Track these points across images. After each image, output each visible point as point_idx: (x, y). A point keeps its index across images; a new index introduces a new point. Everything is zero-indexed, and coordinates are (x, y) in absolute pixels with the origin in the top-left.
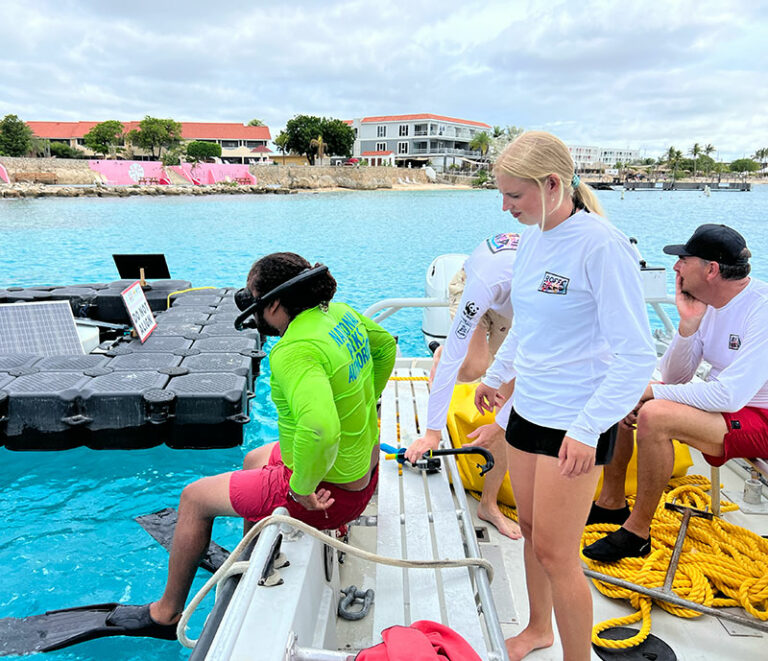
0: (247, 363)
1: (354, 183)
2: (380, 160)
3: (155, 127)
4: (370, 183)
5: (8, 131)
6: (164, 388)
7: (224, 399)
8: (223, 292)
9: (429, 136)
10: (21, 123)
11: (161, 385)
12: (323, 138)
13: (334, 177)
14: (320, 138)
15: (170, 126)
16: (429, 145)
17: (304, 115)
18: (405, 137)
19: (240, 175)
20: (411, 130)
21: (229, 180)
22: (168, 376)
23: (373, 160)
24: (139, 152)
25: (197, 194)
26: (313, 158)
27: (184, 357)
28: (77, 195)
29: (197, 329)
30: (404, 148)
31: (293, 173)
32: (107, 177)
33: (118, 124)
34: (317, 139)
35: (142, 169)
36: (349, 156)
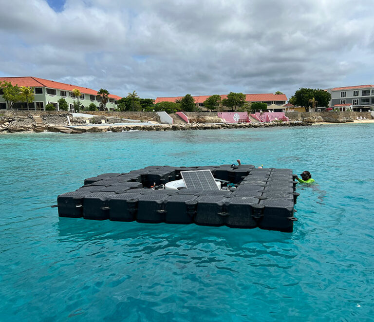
0: (292, 197)
1: (334, 120)
2: (344, 109)
3: (235, 97)
4: (342, 120)
5: (187, 101)
6: (259, 203)
7: (285, 209)
8: (271, 170)
9: (371, 96)
10: (192, 97)
11: (257, 202)
12: (315, 99)
13: (323, 117)
14: (314, 98)
15: (241, 96)
16: (370, 100)
17: (305, 88)
18: (357, 97)
19: (281, 117)
20: (360, 93)
21: (276, 119)
22: (258, 200)
23: (341, 109)
24: (227, 108)
25: (267, 126)
26: (308, 109)
27: (263, 193)
28: (219, 128)
29: (264, 183)
30: (355, 102)
31: (304, 116)
32: (226, 120)
33: (218, 96)
34: (312, 99)
35: (239, 116)
36: (327, 107)
